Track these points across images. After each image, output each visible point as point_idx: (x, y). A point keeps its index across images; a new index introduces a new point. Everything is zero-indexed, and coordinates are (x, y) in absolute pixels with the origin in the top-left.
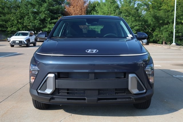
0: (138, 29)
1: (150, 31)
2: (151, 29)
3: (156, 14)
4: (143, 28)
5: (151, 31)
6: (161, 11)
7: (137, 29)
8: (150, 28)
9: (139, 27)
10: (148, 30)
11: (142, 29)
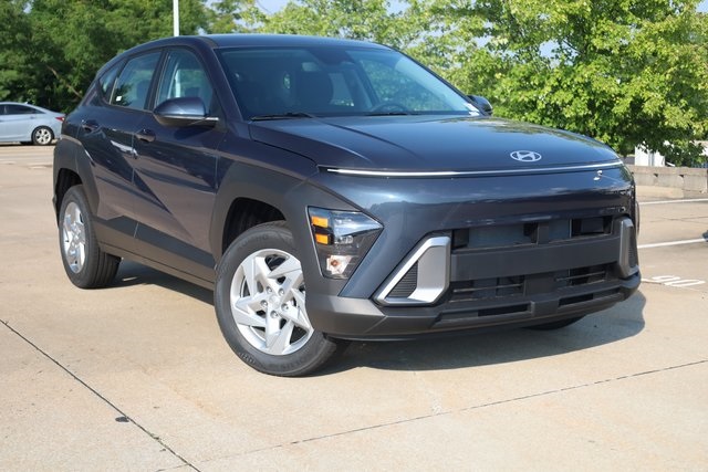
0: (15, 82)
1: (71, 89)
2: (76, 82)
3: (102, 21)
4: (33, 77)
5: (77, 89)
6: (117, 11)
7: (13, 81)
8: (70, 76)
9: (20, 71)
10: (61, 87)
11: (29, 81)
